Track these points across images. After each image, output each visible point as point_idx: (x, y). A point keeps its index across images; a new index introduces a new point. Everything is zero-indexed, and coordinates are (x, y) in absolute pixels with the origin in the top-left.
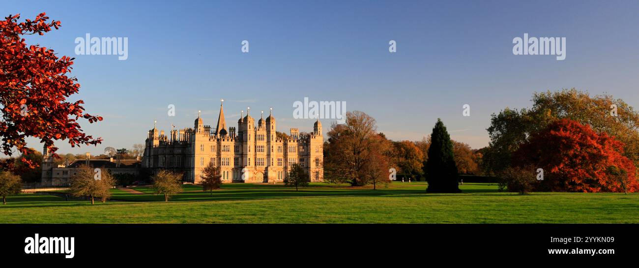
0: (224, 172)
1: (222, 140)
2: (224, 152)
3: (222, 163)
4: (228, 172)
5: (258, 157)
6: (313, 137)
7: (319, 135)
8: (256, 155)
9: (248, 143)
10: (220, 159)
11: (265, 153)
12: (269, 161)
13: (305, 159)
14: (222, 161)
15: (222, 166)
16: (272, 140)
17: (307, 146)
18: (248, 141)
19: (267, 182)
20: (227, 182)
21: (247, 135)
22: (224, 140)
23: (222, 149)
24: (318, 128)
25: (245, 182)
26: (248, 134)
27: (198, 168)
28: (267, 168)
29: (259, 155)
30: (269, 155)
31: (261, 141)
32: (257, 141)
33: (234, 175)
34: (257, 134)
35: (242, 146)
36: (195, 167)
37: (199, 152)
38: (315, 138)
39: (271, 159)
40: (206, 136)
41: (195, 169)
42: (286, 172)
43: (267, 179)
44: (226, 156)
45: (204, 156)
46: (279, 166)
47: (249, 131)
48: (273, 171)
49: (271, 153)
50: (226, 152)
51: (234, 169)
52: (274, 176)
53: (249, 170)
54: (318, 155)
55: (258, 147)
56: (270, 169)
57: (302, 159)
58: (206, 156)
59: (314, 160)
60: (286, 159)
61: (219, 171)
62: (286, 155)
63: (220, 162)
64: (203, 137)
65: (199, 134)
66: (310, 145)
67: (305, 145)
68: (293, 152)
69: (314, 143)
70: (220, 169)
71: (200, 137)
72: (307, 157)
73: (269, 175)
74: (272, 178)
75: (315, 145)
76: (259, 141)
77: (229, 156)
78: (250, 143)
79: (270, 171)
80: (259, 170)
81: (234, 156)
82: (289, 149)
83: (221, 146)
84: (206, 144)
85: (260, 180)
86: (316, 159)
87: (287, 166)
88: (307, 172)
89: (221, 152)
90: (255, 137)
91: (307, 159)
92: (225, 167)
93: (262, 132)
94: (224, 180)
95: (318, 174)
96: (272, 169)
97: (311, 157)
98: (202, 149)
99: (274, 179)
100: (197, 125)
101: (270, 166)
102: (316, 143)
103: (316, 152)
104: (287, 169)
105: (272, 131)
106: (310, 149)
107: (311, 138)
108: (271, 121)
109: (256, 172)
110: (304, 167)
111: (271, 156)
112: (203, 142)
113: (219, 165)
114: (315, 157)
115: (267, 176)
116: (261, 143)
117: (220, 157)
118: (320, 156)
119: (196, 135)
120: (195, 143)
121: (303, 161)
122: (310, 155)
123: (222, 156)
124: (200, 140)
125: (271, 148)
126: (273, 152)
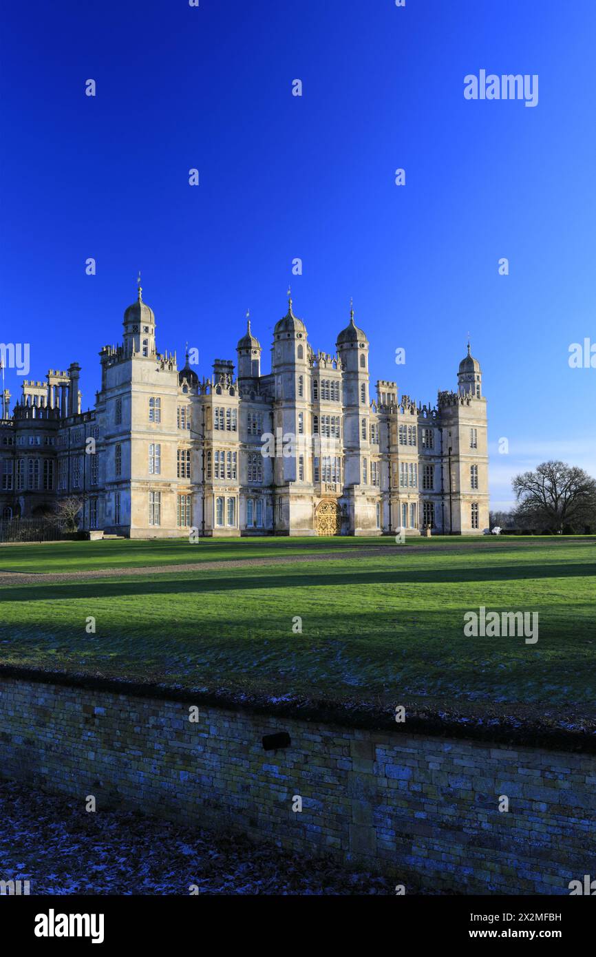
0: (222, 499)
1: (214, 391)
2: (220, 432)
3: (214, 470)
4: (232, 500)
6: (465, 403)
7: (478, 397)
9: (298, 405)
10: (207, 454)
11: (344, 442)
12: (354, 469)
13: (437, 467)
14: (214, 462)
15: (215, 481)
16: (364, 401)
17: (441, 430)
18: (297, 397)
19: (352, 533)
20: (231, 534)
21: (292, 379)
22: (219, 392)
23: (215, 422)
24: (476, 374)
25: (291, 533)
26: (297, 376)
27: (143, 482)
28: (348, 490)
30: (352, 450)
31: (330, 402)
32: (321, 401)
33: (249, 515)
34: (321, 378)
35: (272, 415)
36: (134, 476)
37: (146, 424)
38: (468, 403)
39: (361, 460)
40: (166, 367)
41: (133, 484)
42: (391, 506)
43: (350, 527)
44: (227, 446)
45: (160, 440)
46: (374, 487)
47: (300, 365)
48: (368, 499)
49: (362, 441)
50: (226, 432)
51: (250, 490)
52: (369, 517)
53: (301, 496)
54: (476, 457)
55: (323, 422)
56: (361, 493)
57: (428, 467)
58: (167, 441)
59: (468, 470)
60: (391, 465)
61: (205, 496)
62: (391, 453)
63: (205, 467)
64: (158, 370)
65: (143, 360)
66: (458, 425)
67: (435, 427)
68: (410, 444)
69: (466, 419)
70: (205, 489)
71: (146, 371)
72: (440, 460)
73: (356, 513)
74: (365, 523)
75: (468, 425)
76: (326, 402)
77: (235, 445)
78: (303, 405)
79: (358, 498)
80: (326, 495)
81: (247, 449)
82: (399, 433)
83: (208, 410)
84: (167, 397)
85: (329, 527)
86: (472, 468)
87: (391, 486)
88: (443, 505)
89: (211, 430)
90: (315, 388)
91: (442, 468)
92: (223, 482)
93: (335, 373)
94: (222, 527)
95: (477, 513)
96: (364, 493)
97: (461, 459)
98: (155, 416)
99: (370, 527)
100: (135, 324)
101: (358, 484)
102: (472, 419)
103: (471, 447)
104: (393, 495)
105: (362, 373)
106: (458, 438)
107: (458, 404)
108: (357, 341)
109: (317, 501)
110: (434, 492)
111: (361, 452)
112: (159, 390)
113: (205, 477)
114: (469, 460)
115: (350, 515)
116: (330, 408)
117: (208, 450)
118: (481, 460)
119: (133, 361)
120: (130, 392)
121: (432, 473)
122: (457, 455)
123: (216, 445)
124: (146, 380)
125: (361, 428)
126: (365, 438)
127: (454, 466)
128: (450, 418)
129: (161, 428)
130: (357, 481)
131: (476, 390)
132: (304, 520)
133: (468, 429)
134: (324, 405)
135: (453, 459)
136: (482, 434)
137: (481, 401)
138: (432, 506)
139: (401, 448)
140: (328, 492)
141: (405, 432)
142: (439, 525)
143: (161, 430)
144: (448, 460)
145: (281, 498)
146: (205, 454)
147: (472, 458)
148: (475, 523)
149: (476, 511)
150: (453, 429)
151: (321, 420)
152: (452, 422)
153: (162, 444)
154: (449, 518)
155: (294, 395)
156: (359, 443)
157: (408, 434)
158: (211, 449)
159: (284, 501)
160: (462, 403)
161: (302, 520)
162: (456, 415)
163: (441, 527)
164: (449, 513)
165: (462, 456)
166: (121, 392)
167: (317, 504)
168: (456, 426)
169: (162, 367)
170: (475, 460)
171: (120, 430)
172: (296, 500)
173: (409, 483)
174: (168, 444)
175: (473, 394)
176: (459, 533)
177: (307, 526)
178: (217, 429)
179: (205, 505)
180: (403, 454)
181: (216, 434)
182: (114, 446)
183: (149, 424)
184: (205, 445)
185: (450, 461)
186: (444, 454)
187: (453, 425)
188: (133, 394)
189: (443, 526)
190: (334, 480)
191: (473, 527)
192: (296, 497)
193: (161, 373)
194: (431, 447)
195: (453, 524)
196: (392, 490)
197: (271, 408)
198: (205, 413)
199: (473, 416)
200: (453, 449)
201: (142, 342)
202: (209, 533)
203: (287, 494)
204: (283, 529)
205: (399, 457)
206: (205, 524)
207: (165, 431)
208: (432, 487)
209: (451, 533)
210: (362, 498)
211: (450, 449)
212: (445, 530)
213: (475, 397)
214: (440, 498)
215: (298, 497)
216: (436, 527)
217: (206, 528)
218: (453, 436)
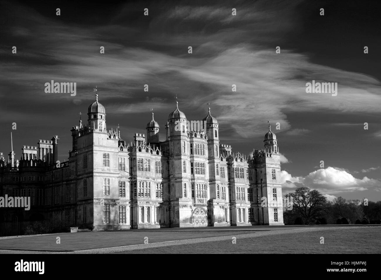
0: (143, 209)
1: (137, 150)
2: (141, 172)
3: (138, 192)
4: (149, 208)
5: (197, 182)
6: (269, 156)
7: (276, 153)
8: (193, 179)
9: (182, 157)
10: (135, 184)
11: (207, 176)
12: (212, 190)
13: (254, 189)
14: (138, 188)
15: (139, 198)
16: (217, 155)
17: (256, 170)
18: (182, 153)
19: (212, 225)
21: (179, 143)
22: (140, 150)
23: (138, 167)
24: (274, 141)
27: (100, 199)
28: (210, 202)
29: (198, 179)
30: (212, 181)
31: (200, 156)
32: (195, 155)
33: (157, 216)
34: (195, 143)
35: (168, 163)
36: (95, 196)
37: (101, 168)
38: (270, 156)
39: (216, 186)
40: (112, 137)
41: (94, 201)
42: (232, 210)
43: (211, 222)
44: (145, 179)
45: (109, 176)
46: (223, 200)
47: (183, 136)
48: (220, 207)
49: (216, 176)
50: (144, 172)
51: (157, 203)
52: (221, 216)
53: (186, 205)
54: (276, 184)
55: (196, 166)
56: (216, 204)
57: (250, 190)
58: (113, 177)
59: (272, 191)
60: (231, 189)
61: (133, 206)
62: (232, 182)
63: (133, 190)
64: (108, 139)
65: (99, 133)
66: (266, 167)
67: (253, 168)
68: (241, 178)
69: (269, 164)
70: (133, 202)
71: (101, 139)
72: (256, 186)
73: (214, 214)
74: (219, 220)
75: (271, 167)
76: (198, 155)
77: (149, 179)
78: (185, 157)
79: (215, 206)
80: (198, 205)
81: (155, 181)
82: (235, 172)
83: (135, 160)
84: (113, 153)
85: (200, 222)
86: (273, 190)
87: (231, 199)
88: (258, 209)
89: (136, 171)
90: (191, 148)
91: (257, 190)
92: (143, 198)
93: (201, 140)
94: (143, 223)
95: (277, 213)
96: (218, 204)
97: (268, 185)
98: (106, 163)
99: (222, 222)
100: (95, 114)
101: (215, 199)
102: (273, 164)
103: (273, 178)
104: (233, 205)
105: (216, 140)
106: (266, 174)
107: (265, 156)
108: (213, 123)
109: (194, 208)
110: (254, 202)
111: (216, 182)
112: (109, 150)
113: (133, 196)
114: (271, 185)
115: (211, 215)
116: (199, 158)
117: (135, 181)
118: (278, 186)
119: (94, 134)
120: (92, 150)
121: (252, 193)
122: (266, 183)
123: (139, 179)
124: (101, 144)
125: (216, 169)
126: (218, 174)
127: (264, 189)
128: (262, 163)
129: (109, 170)
130: (215, 197)
131: (274, 149)
132: (187, 219)
133: (271, 169)
134: (196, 157)
135: (263, 185)
136: (278, 172)
137: (277, 155)
138: (252, 210)
139: (236, 179)
140: (200, 203)
141: (238, 171)
142: (256, 220)
143: (110, 171)
144: (260, 186)
145: (174, 207)
146: (133, 184)
147: (273, 184)
148: (276, 219)
149: (276, 212)
150: (263, 169)
151: (195, 165)
152: (262, 165)
153: (110, 178)
154: (262, 216)
155: (180, 152)
156: (215, 177)
157: (240, 172)
158: (136, 181)
159: (176, 208)
160: (267, 156)
161: (186, 218)
162: (264, 162)
163: (258, 221)
164: (262, 214)
165: (269, 184)
166: (87, 150)
167: (194, 210)
168: (265, 168)
169: (110, 137)
170: (275, 185)
171: (86, 172)
172: (183, 208)
173: (241, 198)
174: (114, 179)
175: (273, 151)
176: (268, 224)
177: (189, 222)
178: (140, 170)
179: (133, 211)
180: (237, 183)
181: (139, 173)
182: (83, 180)
183: (103, 168)
184: (133, 179)
185: (261, 186)
186: (258, 183)
187: (263, 167)
188: (94, 152)
189: (259, 220)
190: (203, 197)
191: (275, 221)
192: (182, 206)
193: (109, 140)
194: (251, 179)
195: (265, 220)
196: (232, 201)
197: (167, 159)
198: (133, 162)
199: (273, 163)
200: (263, 180)
201: (98, 123)
202: (136, 227)
203: (178, 205)
204: (176, 224)
205: (235, 184)
206: (133, 222)
207: (112, 172)
208: (252, 200)
209: (263, 224)
210: (217, 206)
211: (262, 180)
212: (260, 223)
213: (274, 153)
214: (257, 205)
215: (184, 206)
216: (255, 222)
217: (134, 224)
218: (263, 173)
